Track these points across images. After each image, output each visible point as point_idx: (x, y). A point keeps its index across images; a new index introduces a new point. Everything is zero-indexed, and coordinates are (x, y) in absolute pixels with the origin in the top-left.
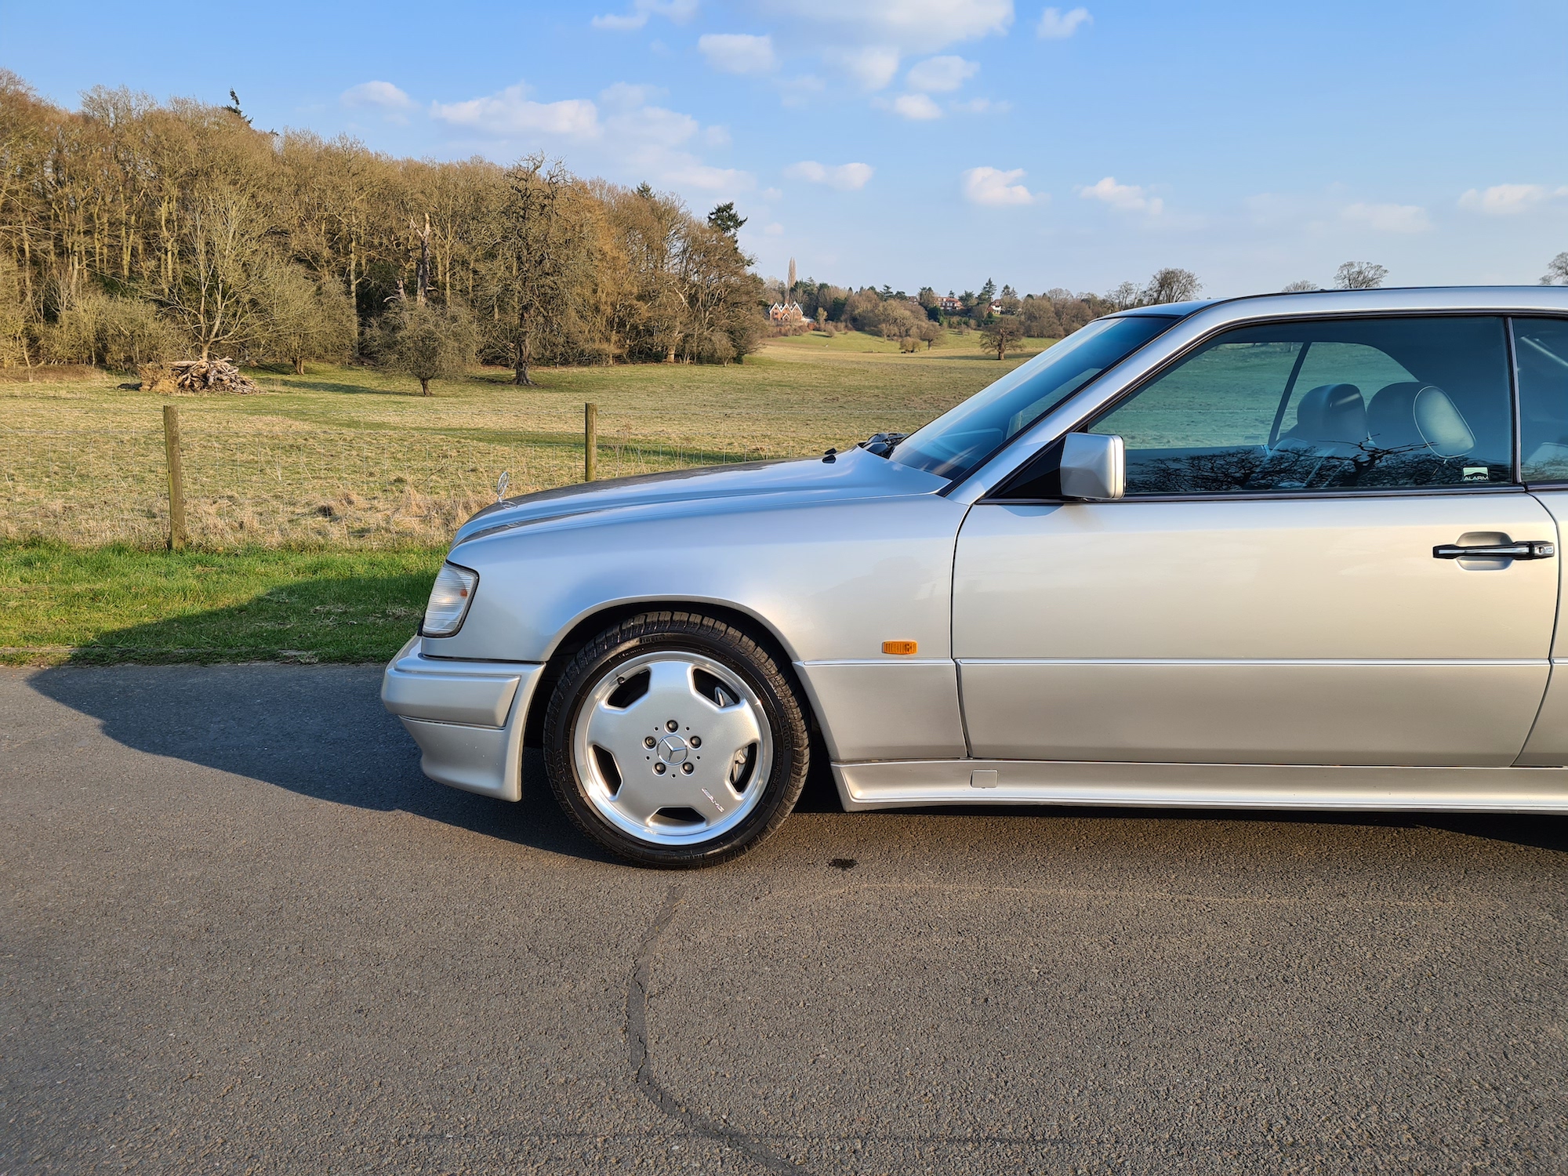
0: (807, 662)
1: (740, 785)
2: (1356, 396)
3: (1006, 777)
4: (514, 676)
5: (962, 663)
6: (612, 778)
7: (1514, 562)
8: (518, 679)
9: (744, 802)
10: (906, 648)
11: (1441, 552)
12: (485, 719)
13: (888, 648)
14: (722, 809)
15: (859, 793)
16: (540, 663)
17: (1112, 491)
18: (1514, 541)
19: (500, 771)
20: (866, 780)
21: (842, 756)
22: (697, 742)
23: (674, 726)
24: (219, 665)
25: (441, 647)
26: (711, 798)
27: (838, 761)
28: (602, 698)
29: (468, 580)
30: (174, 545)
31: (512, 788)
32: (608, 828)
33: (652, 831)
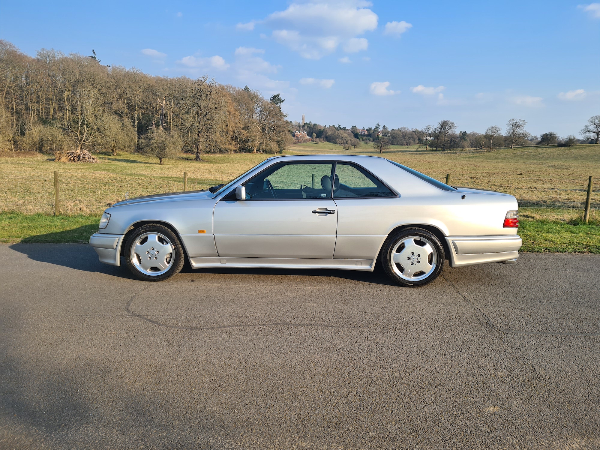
0: (181, 235)
1: (168, 263)
2: (337, 177)
3: (228, 261)
4: (118, 237)
5: (216, 235)
6: (140, 261)
7: (328, 214)
8: (118, 238)
9: (168, 266)
10: (203, 232)
11: (313, 212)
12: (111, 247)
13: (200, 232)
14: (164, 268)
15: (195, 264)
16: (123, 234)
17: (243, 198)
18: (328, 210)
19: (115, 259)
20: (196, 261)
21: (190, 256)
22: (158, 252)
23: (153, 249)
24: (61, 244)
25: (102, 231)
26: (161, 265)
27: (190, 257)
28: (137, 242)
29: (109, 216)
30: (56, 214)
31: (118, 263)
32: (138, 272)
33: (149, 272)
